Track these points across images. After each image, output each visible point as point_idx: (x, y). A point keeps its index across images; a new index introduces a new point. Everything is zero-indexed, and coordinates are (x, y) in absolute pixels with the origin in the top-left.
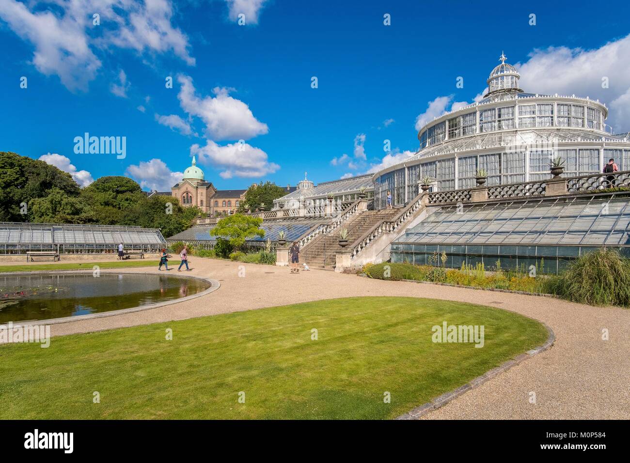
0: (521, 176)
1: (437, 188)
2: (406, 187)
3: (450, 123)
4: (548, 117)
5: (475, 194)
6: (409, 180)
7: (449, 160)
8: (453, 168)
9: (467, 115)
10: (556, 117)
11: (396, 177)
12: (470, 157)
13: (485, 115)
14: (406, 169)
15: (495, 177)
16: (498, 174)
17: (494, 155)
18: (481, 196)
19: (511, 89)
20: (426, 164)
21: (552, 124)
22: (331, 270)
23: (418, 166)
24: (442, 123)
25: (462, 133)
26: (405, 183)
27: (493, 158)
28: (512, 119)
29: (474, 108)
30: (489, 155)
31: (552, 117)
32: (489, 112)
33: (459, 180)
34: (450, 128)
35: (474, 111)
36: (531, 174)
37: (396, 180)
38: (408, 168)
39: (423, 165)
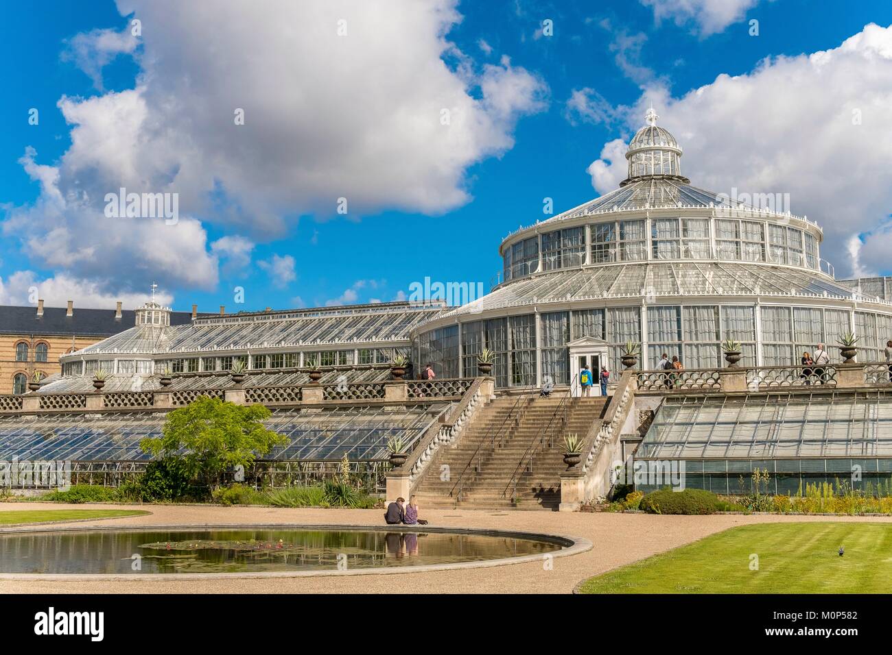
0: (750, 347)
1: (607, 359)
2: (539, 353)
3: (593, 231)
4: (758, 243)
5: (727, 379)
6: (545, 340)
7: (628, 309)
8: (637, 324)
9: (628, 222)
10: (768, 245)
11: (509, 331)
12: (667, 308)
13: (659, 227)
14: (538, 316)
15: (710, 345)
16: (715, 341)
17: (707, 307)
18: (737, 381)
19: (672, 176)
20: (584, 312)
21: (764, 260)
22: (538, 510)
23: (567, 313)
24: (576, 228)
25: (618, 256)
26: (534, 345)
27: (705, 311)
28: (705, 241)
29: (642, 213)
30: (699, 307)
31: (763, 245)
32: (668, 223)
33: (650, 346)
34: (593, 240)
35: (641, 217)
36: (764, 345)
37: (510, 336)
38: (543, 315)
39: (575, 312)
